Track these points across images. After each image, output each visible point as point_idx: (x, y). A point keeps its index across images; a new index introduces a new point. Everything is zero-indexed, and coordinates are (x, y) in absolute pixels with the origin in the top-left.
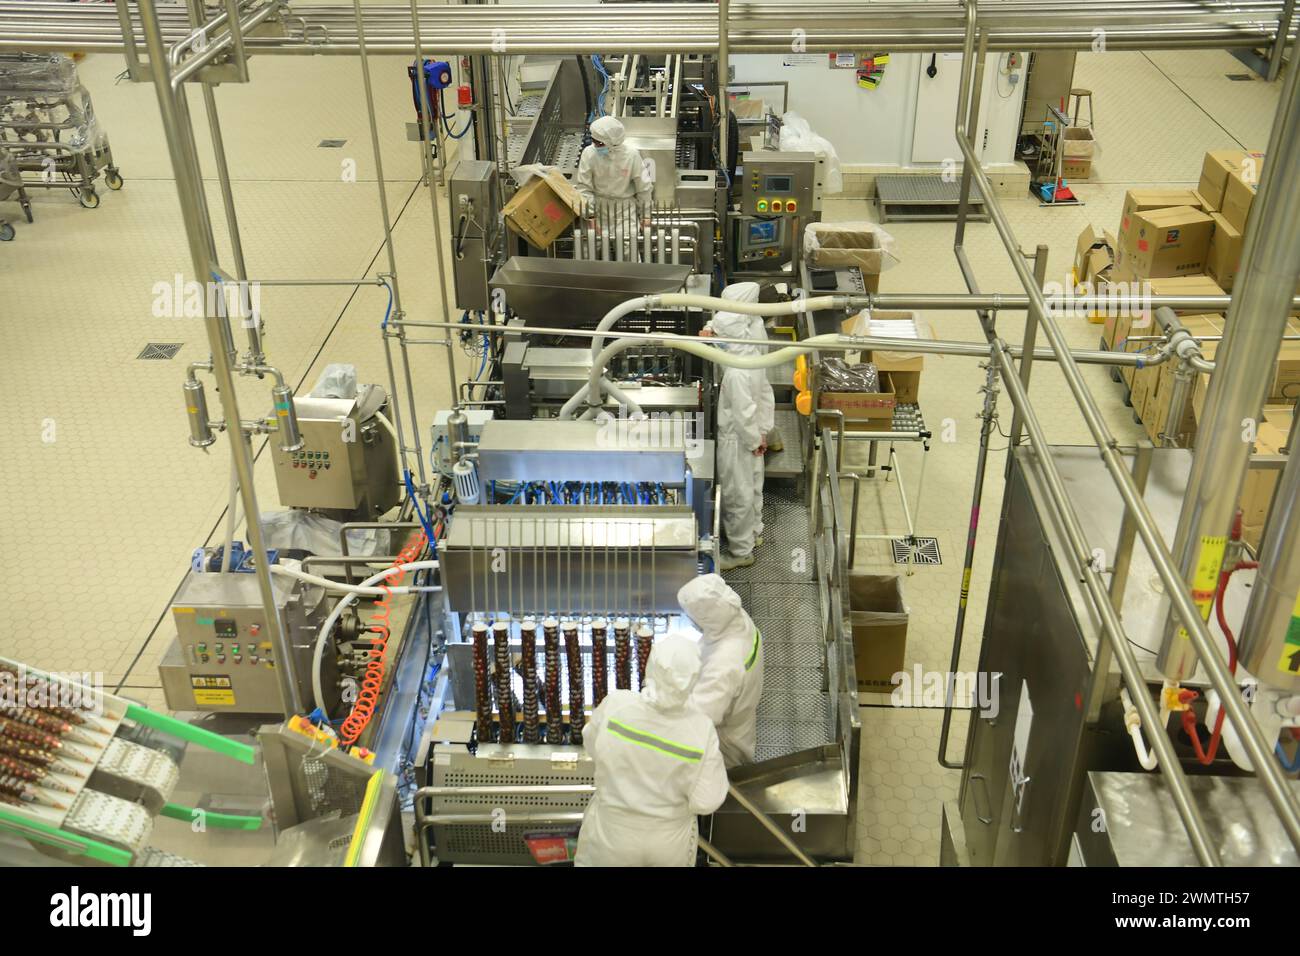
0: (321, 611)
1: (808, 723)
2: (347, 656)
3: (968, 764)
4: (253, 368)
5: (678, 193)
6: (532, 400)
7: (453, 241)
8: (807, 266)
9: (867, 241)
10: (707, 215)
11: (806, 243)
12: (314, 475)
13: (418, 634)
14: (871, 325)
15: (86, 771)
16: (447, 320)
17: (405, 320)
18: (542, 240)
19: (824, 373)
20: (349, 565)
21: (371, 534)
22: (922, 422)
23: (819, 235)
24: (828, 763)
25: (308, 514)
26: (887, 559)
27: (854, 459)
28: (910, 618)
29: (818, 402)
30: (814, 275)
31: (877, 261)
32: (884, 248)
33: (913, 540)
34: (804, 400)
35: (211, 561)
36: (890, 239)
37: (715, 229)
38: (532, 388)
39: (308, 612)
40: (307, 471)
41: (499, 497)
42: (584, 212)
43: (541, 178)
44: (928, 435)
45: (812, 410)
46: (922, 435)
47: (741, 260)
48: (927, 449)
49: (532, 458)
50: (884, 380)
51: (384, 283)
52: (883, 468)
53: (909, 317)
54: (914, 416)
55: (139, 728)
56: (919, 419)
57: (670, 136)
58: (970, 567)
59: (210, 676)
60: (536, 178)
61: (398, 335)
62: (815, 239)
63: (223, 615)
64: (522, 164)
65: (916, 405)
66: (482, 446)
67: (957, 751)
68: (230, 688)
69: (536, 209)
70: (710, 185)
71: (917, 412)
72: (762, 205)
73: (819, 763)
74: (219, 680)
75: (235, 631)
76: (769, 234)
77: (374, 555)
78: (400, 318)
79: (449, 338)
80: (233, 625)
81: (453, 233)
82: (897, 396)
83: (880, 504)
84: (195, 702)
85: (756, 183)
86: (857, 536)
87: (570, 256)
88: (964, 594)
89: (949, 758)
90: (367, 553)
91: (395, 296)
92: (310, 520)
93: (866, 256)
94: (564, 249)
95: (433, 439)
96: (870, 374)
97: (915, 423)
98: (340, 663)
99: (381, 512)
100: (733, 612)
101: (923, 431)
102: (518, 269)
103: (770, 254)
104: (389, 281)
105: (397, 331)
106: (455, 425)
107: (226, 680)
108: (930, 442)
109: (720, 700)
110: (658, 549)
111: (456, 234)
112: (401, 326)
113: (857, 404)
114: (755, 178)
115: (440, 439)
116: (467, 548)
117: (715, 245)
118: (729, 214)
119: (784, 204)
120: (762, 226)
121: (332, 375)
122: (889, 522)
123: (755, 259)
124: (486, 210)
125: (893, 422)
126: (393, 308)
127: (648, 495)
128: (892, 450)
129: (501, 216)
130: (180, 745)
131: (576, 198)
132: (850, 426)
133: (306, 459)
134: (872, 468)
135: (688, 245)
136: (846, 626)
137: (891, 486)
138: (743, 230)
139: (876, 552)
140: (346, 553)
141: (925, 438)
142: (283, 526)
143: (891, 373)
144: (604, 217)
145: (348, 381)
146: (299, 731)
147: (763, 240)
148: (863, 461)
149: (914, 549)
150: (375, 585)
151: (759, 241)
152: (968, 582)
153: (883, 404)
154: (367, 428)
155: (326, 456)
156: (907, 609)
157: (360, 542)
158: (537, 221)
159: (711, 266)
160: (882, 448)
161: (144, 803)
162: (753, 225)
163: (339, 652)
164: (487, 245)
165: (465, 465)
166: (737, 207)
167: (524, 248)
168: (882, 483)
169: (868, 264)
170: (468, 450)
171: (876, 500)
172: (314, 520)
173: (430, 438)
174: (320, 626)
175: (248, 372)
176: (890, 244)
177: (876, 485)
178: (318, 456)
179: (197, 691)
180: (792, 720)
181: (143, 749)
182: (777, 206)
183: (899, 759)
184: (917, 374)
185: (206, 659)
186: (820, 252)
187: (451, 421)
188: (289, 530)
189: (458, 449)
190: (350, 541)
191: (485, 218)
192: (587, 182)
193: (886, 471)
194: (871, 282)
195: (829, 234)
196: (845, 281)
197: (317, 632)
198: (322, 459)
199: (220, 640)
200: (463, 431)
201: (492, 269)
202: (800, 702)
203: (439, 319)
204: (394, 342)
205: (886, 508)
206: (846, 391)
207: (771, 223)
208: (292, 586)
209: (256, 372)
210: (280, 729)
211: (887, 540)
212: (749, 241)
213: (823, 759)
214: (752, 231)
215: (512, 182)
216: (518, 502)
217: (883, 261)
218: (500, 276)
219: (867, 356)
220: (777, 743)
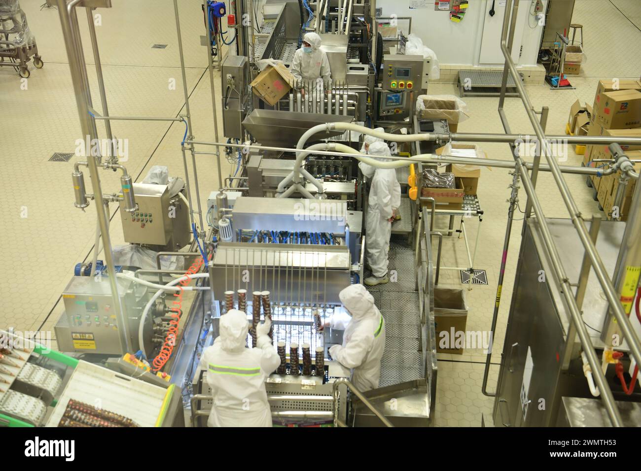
0: (145, 299)
1: (410, 368)
2: (158, 325)
3: (498, 394)
4: (110, 165)
5: (347, 76)
6: (263, 187)
7: (223, 100)
8: (418, 118)
9: (451, 105)
10: (363, 89)
11: (417, 105)
12: (143, 226)
13: (197, 313)
14: (452, 152)
15: (11, 380)
16: (217, 141)
17: (194, 140)
18: (272, 100)
19: (425, 177)
20: (161, 275)
21: (174, 259)
22: (479, 206)
23: (425, 102)
24: (420, 389)
25: (139, 247)
26: (457, 281)
27: (441, 226)
28: (468, 312)
29: (421, 193)
30: (421, 123)
31: (457, 116)
32: (460, 110)
33: (472, 271)
34: (413, 192)
35: (85, 270)
36: (465, 105)
37: (367, 97)
38: (264, 181)
39: (137, 300)
40: (140, 223)
41: (243, 239)
42: (295, 86)
43: (272, 67)
44: (482, 213)
45: (418, 197)
46: (478, 213)
47: (381, 115)
48: (481, 220)
49: (262, 217)
50: (458, 182)
51: (183, 120)
52: (457, 231)
53: (473, 148)
54: (474, 202)
55: (41, 358)
56: (477, 204)
57: (344, 45)
58: (502, 284)
59: (83, 333)
60: (269, 66)
61: (190, 149)
62: (422, 104)
63: (90, 299)
64: (263, 58)
65: (475, 196)
66: (234, 210)
67: (492, 387)
68: (93, 340)
69: (269, 83)
70: (365, 73)
71: (476, 200)
72: (394, 84)
73: (414, 389)
74: (87, 335)
75: (97, 309)
76: (397, 101)
77: (176, 269)
78: (191, 139)
79: (218, 151)
80: (96, 305)
81: (223, 95)
82: (465, 191)
83: (455, 251)
84: (74, 347)
85: (391, 72)
86: (441, 268)
87: (288, 110)
88: (498, 299)
89: (488, 390)
90: (172, 268)
91: (189, 127)
92: (140, 250)
93: (450, 114)
94: (284, 106)
95: (208, 207)
96: (451, 178)
97: (475, 206)
98: (155, 328)
99: (180, 247)
100: (370, 305)
101: (479, 210)
102: (258, 116)
103: (398, 111)
104: (186, 119)
105: (190, 146)
106: (221, 199)
107: (91, 335)
108: (483, 217)
110: (328, 268)
111: (225, 96)
112: (192, 144)
113: (442, 195)
114: (390, 69)
115: (212, 207)
116: (224, 266)
117: (367, 106)
118: (375, 89)
119: (406, 84)
120: (393, 96)
121: (155, 172)
122: (459, 261)
123: (389, 114)
124: (242, 83)
125: (463, 205)
126: (188, 134)
127: (325, 240)
128: (462, 221)
129: (250, 87)
130: (64, 368)
131: (292, 78)
132: (438, 207)
133: (139, 217)
134: (451, 231)
135: (353, 105)
136: (432, 314)
137: (461, 241)
138: (383, 99)
139: (451, 277)
140: (159, 268)
141: (480, 215)
142: (126, 254)
143: (462, 178)
144: (306, 89)
145: (164, 175)
146: (129, 362)
147: (394, 104)
148: (446, 227)
149: (472, 276)
150: (175, 285)
151: (391, 104)
152: (500, 293)
153: (457, 195)
154: (173, 201)
155: (151, 216)
156: (467, 308)
157: (168, 263)
158: (269, 90)
159: (364, 118)
160: (457, 219)
161: (42, 399)
162: (389, 96)
163: (154, 322)
164: (242, 102)
165: (225, 220)
166: (380, 85)
167: (262, 105)
168: (456, 239)
169: (452, 119)
170: (227, 212)
171: (452, 249)
172: (143, 250)
174: (144, 307)
175: (108, 167)
176: (464, 108)
177: (453, 240)
178: (146, 216)
179: (74, 341)
180: (401, 366)
181: (42, 369)
182: (402, 85)
183: (461, 390)
184: (477, 179)
185: (80, 323)
186: (425, 111)
187: (218, 197)
188: (129, 255)
189: (222, 212)
190: (162, 262)
191: (241, 87)
192: (298, 69)
193: (459, 233)
194: (453, 128)
195: (430, 101)
196: (437, 126)
197: (142, 311)
198: (148, 217)
199: (89, 313)
200: (225, 202)
201: (244, 116)
202: (406, 356)
203: (214, 141)
204: (188, 153)
205: (457, 252)
206: (437, 187)
207: (398, 94)
208: (129, 285)
209: (112, 168)
210: (119, 360)
211: (458, 270)
212: (386, 103)
213: (417, 387)
214: (388, 99)
215: (256, 69)
216: (253, 241)
217: (460, 117)
218: (248, 120)
219: (449, 168)
220: (392, 379)
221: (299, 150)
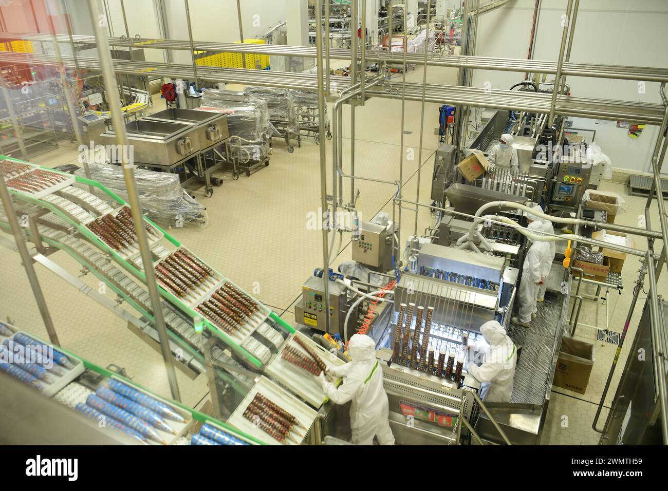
0: (354, 300)
1: (536, 394)
2: (361, 320)
3: (604, 432)
4: (347, 207)
5: (531, 168)
6: (449, 238)
7: (434, 174)
8: (582, 207)
9: (613, 201)
10: (542, 179)
11: (584, 197)
12: (365, 251)
13: (385, 318)
14: (605, 236)
15: (252, 330)
16: (418, 202)
17: (402, 199)
18: (470, 178)
19: (579, 252)
20: (369, 287)
21: (382, 277)
22: (621, 282)
23: (591, 195)
24: (535, 412)
25: (362, 265)
26: (594, 337)
27: (590, 292)
28: (594, 363)
29: (573, 263)
30: (585, 211)
31: (616, 209)
32: (619, 205)
33: (607, 331)
34: (567, 261)
35: (320, 273)
36: (624, 201)
37: (544, 185)
38: (450, 234)
39: (348, 300)
40: (363, 249)
41: (424, 272)
42: (489, 170)
43: (474, 155)
44: (622, 288)
45: (569, 266)
46: (619, 287)
47: (554, 200)
48: (620, 294)
49: (443, 261)
50: (606, 261)
51: (397, 184)
52: (602, 298)
53: (625, 236)
54: (618, 278)
55: (275, 323)
56: (620, 280)
57: (532, 145)
58: (621, 347)
59: (311, 314)
60: (473, 154)
61: (399, 204)
62: (588, 196)
63: (318, 293)
64: (470, 148)
65: (620, 274)
66: (420, 251)
68: (316, 320)
69: (470, 166)
70: (545, 167)
71: (620, 277)
72: (566, 178)
73: (531, 411)
74: (313, 316)
75: (321, 300)
76: (568, 191)
77: (381, 285)
78: (400, 198)
79: (417, 208)
80: (321, 297)
81: (434, 170)
82: (610, 268)
83: (597, 313)
84: (304, 322)
85: (565, 169)
86: (578, 323)
87: (481, 186)
88: (616, 358)
90: (379, 284)
91: (400, 190)
92: (361, 267)
93: (610, 207)
94: (479, 184)
96: (600, 258)
97: (618, 281)
98: (358, 322)
99: (388, 270)
101: (620, 286)
102: (457, 188)
103: (567, 199)
104: (399, 183)
105: (398, 202)
106: (414, 242)
107: (315, 317)
108: (622, 291)
109: (491, 372)
110: (475, 305)
111: (436, 170)
112: (400, 201)
113: (591, 268)
114: (565, 167)
115: (409, 247)
116: (402, 288)
117: (543, 191)
118: (552, 180)
119: (576, 179)
120: (567, 187)
121: (379, 216)
122: (599, 321)
123: (560, 200)
124: (449, 164)
125: (607, 279)
126: (399, 194)
127: (484, 285)
128: (607, 292)
129: (455, 167)
130: (287, 333)
131: (487, 164)
132: (585, 276)
133: (364, 245)
134: (597, 297)
135: (532, 190)
136: (556, 358)
137: (604, 307)
138: (557, 188)
139: (590, 333)
140: (369, 282)
141: (620, 289)
142: (351, 268)
143: (610, 258)
144: (497, 173)
145: (385, 220)
146: (327, 339)
147: (565, 193)
148: (594, 293)
149: (606, 336)
150: (374, 295)
151: (563, 193)
152: (619, 353)
153: (603, 270)
154: (389, 238)
155: (371, 245)
156: (594, 359)
157: (377, 280)
158: (469, 171)
159: (539, 200)
160: (603, 290)
161: (270, 349)
162: (562, 186)
163: (359, 318)
164: (447, 176)
165: (413, 257)
166: (556, 177)
167: (464, 181)
168: (600, 305)
169: (611, 211)
170: (417, 252)
171: (595, 311)
172: (363, 268)
173: (405, 245)
174: (351, 306)
175: (345, 208)
176: (623, 204)
177: (597, 305)
178: (368, 245)
179: (305, 318)
180: (529, 391)
181: (274, 329)
182: (573, 180)
184: (624, 261)
185: (310, 307)
186: (589, 202)
187: (413, 240)
188: (353, 269)
189: (412, 251)
190: (371, 277)
191: (448, 166)
192: (493, 159)
193: (603, 300)
194: (610, 218)
195: (596, 195)
196: (598, 216)
197: (349, 308)
198: (369, 246)
199: (317, 302)
200: (417, 245)
201: (447, 186)
202: (534, 385)
203: (415, 201)
204: (397, 207)
205: (599, 315)
206: (587, 262)
207: (570, 186)
208: (344, 288)
209: (348, 209)
210: (321, 337)
211: (596, 329)
212: (559, 191)
213: (533, 409)
214: (560, 188)
215: (463, 155)
216: (431, 276)
217: (618, 211)
218: (450, 190)
219: (601, 249)
220: (520, 399)
221: (476, 217)
